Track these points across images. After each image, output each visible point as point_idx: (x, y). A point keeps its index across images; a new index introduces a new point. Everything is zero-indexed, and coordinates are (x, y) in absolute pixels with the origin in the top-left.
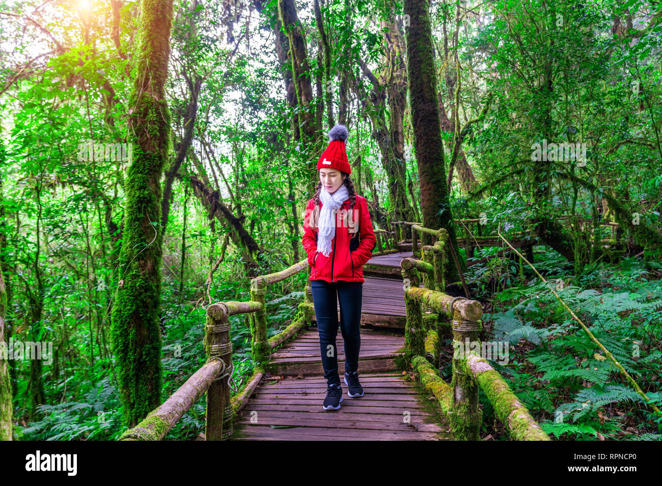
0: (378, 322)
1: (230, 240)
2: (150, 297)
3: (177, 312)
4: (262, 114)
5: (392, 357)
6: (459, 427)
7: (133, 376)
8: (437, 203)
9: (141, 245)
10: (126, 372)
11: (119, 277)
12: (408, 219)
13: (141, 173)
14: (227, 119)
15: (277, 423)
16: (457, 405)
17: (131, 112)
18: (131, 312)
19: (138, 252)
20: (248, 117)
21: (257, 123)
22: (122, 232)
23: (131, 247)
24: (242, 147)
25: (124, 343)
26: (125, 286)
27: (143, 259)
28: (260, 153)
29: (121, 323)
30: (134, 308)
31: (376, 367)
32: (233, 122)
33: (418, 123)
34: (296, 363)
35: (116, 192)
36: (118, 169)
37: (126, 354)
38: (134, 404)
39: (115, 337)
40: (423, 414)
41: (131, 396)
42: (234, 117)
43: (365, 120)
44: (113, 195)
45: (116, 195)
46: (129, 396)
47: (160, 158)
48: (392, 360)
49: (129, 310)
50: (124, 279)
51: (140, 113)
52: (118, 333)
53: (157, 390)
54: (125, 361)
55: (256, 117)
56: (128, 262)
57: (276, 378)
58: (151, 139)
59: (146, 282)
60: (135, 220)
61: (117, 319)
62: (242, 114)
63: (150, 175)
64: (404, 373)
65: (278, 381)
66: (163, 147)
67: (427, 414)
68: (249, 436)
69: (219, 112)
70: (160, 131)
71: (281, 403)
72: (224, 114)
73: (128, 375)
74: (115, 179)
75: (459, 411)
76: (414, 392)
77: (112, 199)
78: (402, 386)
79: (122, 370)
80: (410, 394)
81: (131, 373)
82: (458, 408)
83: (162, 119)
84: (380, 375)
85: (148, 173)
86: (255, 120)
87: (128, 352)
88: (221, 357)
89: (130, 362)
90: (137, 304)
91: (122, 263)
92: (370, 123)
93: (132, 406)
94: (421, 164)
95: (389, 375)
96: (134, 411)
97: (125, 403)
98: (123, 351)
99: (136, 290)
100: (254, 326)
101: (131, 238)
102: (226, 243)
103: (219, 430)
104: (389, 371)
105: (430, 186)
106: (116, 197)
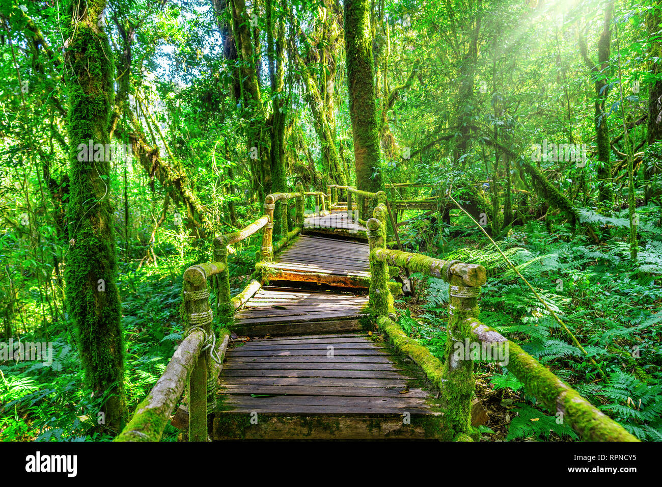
0: (333, 282)
1: (171, 200)
2: (105, 257)
3: (126, 271)
4: (195, 72)
5: (357, 318)
6: (454, 395)
7: (94, 339)
8: (371, 167)
9: (91, 201)
10: (85, 336)
11: (70, 236)
12: (340, 183)
13: (84, 118)
14: (161, 74)
15: (259, 391)
16: (452, 373)
17: (66, 44)
18: (86, 273)
19: (89, 208)
20: (182, 74)
21: (191, 81)
22: (69, 186)
23: (80, 203)
24: (178, 105)
25: (81, 306)
26: (77, 245)
27: (94, 216)
28: (195, 112)
29: (76, 285)
30: (89, 269)
31: (341, 327)
32: (167, 79)
33: (354, 86)
34: (261, 324)
35: (52, 146)
36: (52, 123)
37: (84, 317)
38: (96, 367)
39: (71, 299)
40: (403, 377)
41: (93, 359)
42: (168, 72)
43: (298, 82)
44: (49, 149)
45: (52, 150)
46: (91, 360)
47: (105, 102)
48: (357, 321)
49: (84, 271)
50: (75, 237)
51: (78, 48)
52: (74, 295)
53: (119, 352)
54: (83, 324)
55: (191, 74)
56: (78, 219)
57: (243, 339)
58: (93, 79)
59: (100, 241)
60: (82, 173)
61: (71, 280)
62: (176, 71)
63: (95, 121)
64: (370, 333)
65: (245, 342)
66: (107, 90)
67: (407, 378)
68: (233, 408)
69: (153, 66)
70: (102, 70)
71: (256, 367)
72: (158, 69)
73: (88, 339)
74: (49, 133)
75: (455, 379)
76: (385, 354)
77: (48, 153)
78: (373, 347)
79: (82, 333)
80: (383, 355)
81: (91, 336)
82: (453, 376)
83: (103, 56)
84: (346, 335)
85: (93, 119)
86: (190, 77)
87: (86, 315)
88: (202, 327)
89: (89, 325)
90: (92, 265)
91: (71, 221)
92: (302, 85)
93: (95, 369)
94: (356, 127)
95: (355, 335)
96: (97, 374)
97: (87, 366)
98: (80, 314)
99: (90, 249)
100: (217, 287)
101: (79, 193)
102: (167, 203)
103: (204, 404)
104: (354, 331)
105: (365, 149)
106: (52, 153)
